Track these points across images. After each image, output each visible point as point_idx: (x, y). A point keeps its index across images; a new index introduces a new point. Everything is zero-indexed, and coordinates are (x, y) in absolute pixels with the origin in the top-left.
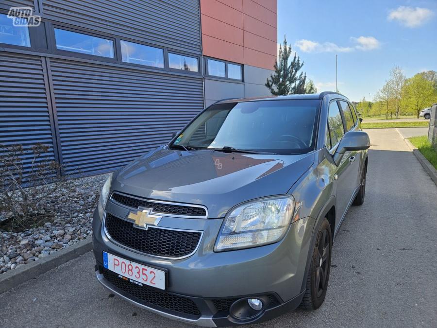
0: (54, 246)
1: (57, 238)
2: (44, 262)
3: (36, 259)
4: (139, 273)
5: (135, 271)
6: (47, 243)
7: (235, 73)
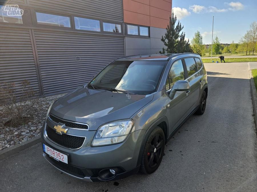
0: (30, 136)
1: (33, 131)
2: (24, 144)
3: (20, 143)
4: (57, 155)
5: (56, 154)
6: (27, 134)
7: (144, 32)
